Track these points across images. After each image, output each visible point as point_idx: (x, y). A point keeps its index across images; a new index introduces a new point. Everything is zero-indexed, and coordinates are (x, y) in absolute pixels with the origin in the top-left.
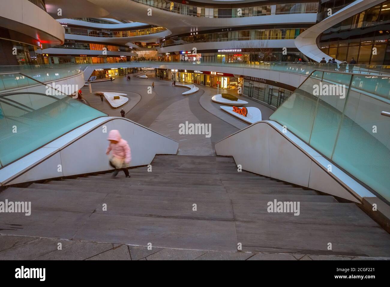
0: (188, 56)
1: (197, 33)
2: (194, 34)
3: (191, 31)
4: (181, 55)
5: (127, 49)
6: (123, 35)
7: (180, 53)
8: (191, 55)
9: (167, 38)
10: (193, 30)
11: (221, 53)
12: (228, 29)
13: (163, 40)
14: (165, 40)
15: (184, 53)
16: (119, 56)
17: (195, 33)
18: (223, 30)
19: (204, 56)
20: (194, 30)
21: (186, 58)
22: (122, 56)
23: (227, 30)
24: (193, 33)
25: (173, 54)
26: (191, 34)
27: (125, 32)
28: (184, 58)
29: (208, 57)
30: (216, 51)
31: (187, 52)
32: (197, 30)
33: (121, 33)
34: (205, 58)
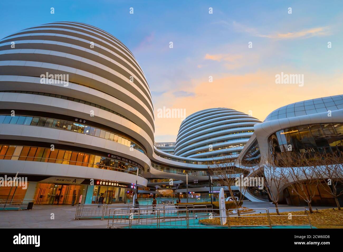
0: (193, 195)
1: (197, 182)
2: (196, 182)
3: (194, 181)
4: (189, 194)
5: (154, 189)
6: (155, 181)
7: (189, 193)
8: (194, 194)
9: (181, 184)
10: (195, 180)
13: (178, 185)
14: (179, 185)
15: (191, 193)
16: (149, 194)
20: (196, 181)
21: (192, 197)
22: (151, 194)
25: (184, 193)
26: (194, 182)
27: (156, 180)
28: (191, 196)
29: (204, 196)
30: (208, 192)
31: (192, 192)
32: (197, 180)
33: (154, 180)
34: (202, 196)
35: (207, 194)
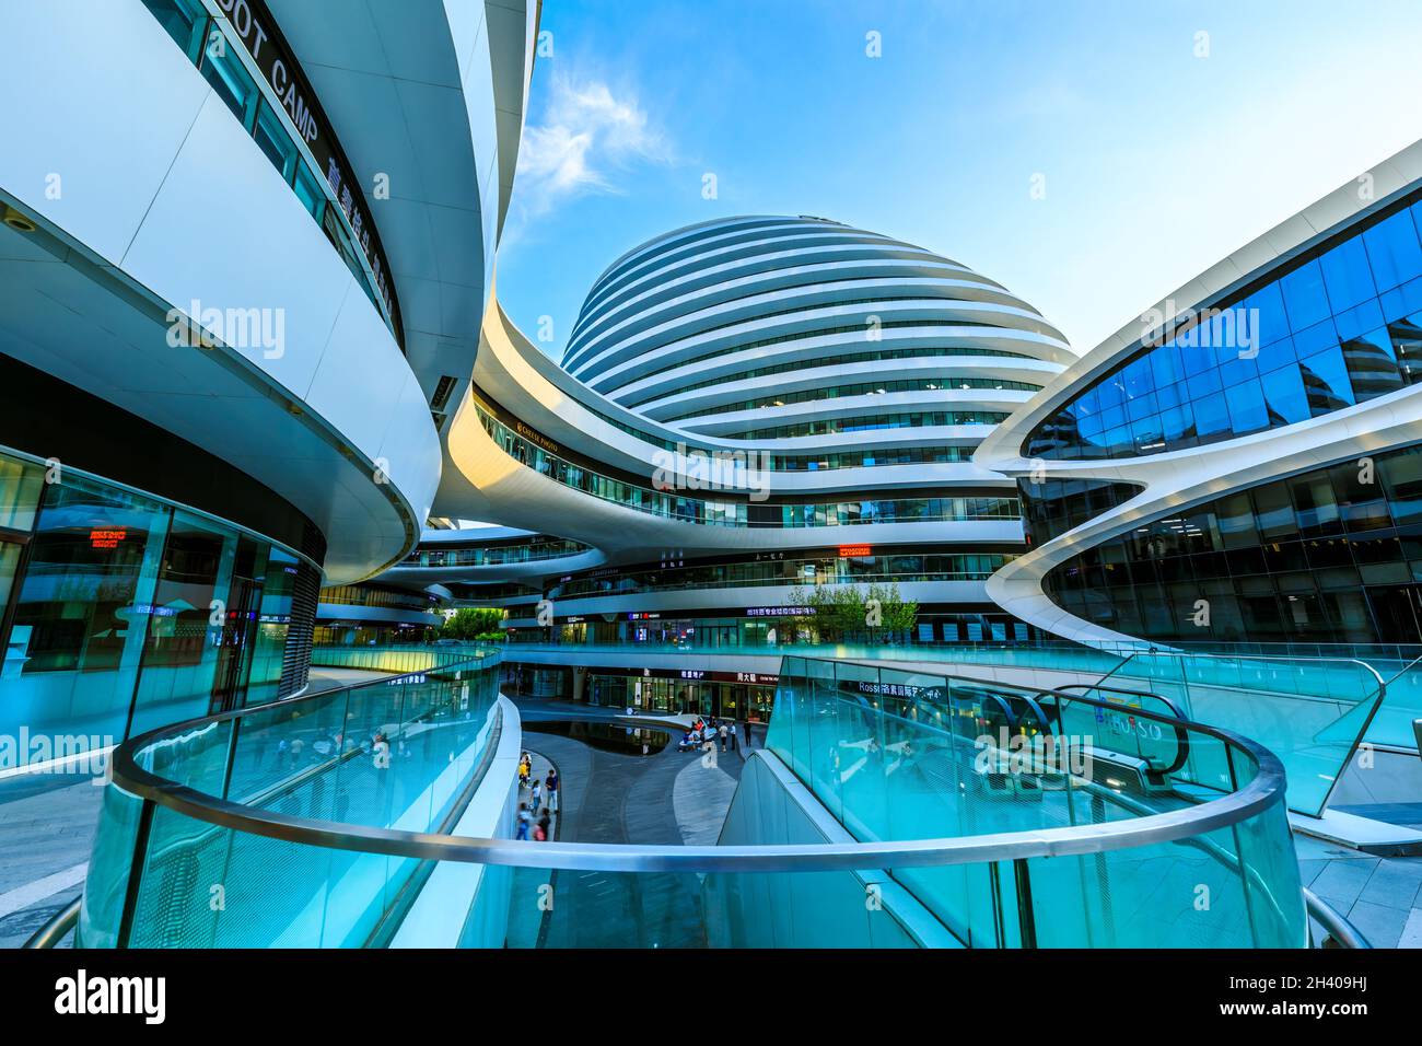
0: (649, 627)
1: (681, 564)
2: (672, 565)
3: (664, 556)
7: (623, 618)
8: (658, 622)
9: (577, 575)
10: (668, 555)
11: (757, 619)
12: (772, 556)
13: (563, 580)
14: (569, 578)
15: (636, 616)
17: (676, 562)
18: (758, 558)
19: (702, 628)
20: (672, 556)
21: (642, 635)
23: (770, 559)
24: (668, 563)
25: (595, 619)
26: (664, 565)
28: (636, 632)
29: (715, 631)
30: (740, 612)
31: (646, 613)
32: (681, 554)
34: (706, 631)
35: (732, 621)
